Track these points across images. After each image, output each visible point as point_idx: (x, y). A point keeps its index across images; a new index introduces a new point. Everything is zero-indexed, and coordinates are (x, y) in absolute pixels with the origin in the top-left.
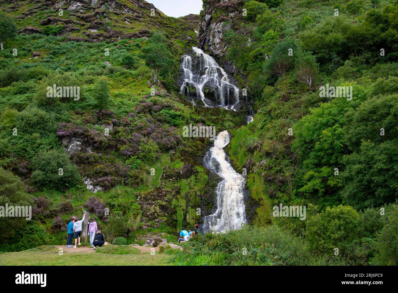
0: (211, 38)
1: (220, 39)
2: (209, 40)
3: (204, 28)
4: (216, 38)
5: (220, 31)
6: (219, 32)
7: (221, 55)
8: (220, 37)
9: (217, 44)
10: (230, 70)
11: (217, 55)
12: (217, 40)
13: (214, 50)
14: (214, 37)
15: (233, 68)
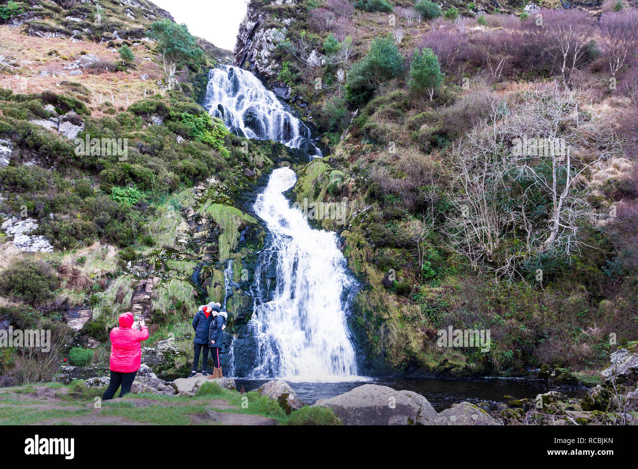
0: (255, 52)
1: (269, 51)
2: (252, 55)
3: (245, 41)
4: (264, 50)
5: (270, 41)
6: (268, 41)
7: (271, 73)
8: (270, 49)
9: (266, 58)
10: (283, 96)
11: (264, 73)
12: (265, 53)
13: (261, 66)
14: (260, 48)
15: (287, 93)
